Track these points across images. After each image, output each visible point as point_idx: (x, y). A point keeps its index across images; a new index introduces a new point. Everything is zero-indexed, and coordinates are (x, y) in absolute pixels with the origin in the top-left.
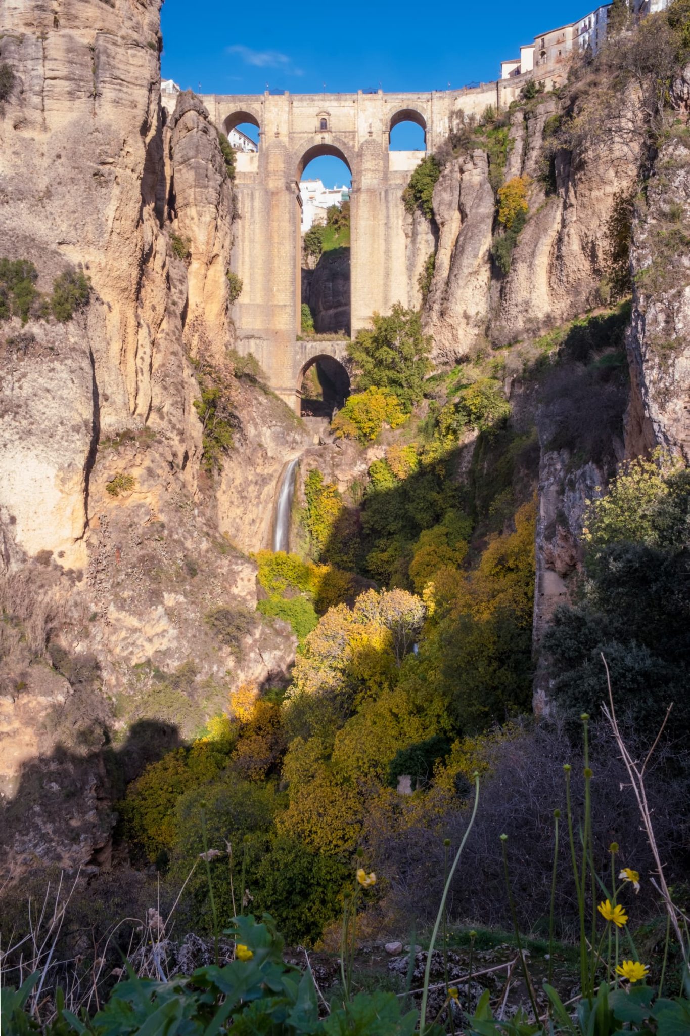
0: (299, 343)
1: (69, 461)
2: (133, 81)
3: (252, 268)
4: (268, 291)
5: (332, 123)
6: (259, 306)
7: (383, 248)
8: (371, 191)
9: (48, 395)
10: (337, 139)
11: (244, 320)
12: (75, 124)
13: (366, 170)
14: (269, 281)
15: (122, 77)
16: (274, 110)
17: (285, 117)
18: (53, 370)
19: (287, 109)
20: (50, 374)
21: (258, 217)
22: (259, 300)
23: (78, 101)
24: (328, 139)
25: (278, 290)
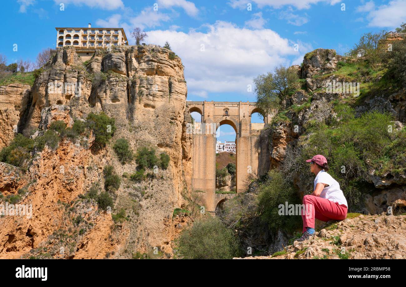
0: (217, 194)
1: (168, 215)
2: (181, 93)
3: (199, 164)
4: (205, 173)
5: (230, 112)
6: (201, 179)
7: (249, 158)
8: (245, 138)
9: (161, 192)
10: (231, 118)
11: (195, 185)
12: (163, 106)
13: (243, 130)
14: (205, 170)
15: (178, 91)
16: (208, 107)
17: (212, 110)
18: (163, 184)
19: (213, 107)
20: (162, 185)
21: (201, 146)
22: (201, 177)
23: (164, 98)
24: (228, 118)
25: (209, 173)
